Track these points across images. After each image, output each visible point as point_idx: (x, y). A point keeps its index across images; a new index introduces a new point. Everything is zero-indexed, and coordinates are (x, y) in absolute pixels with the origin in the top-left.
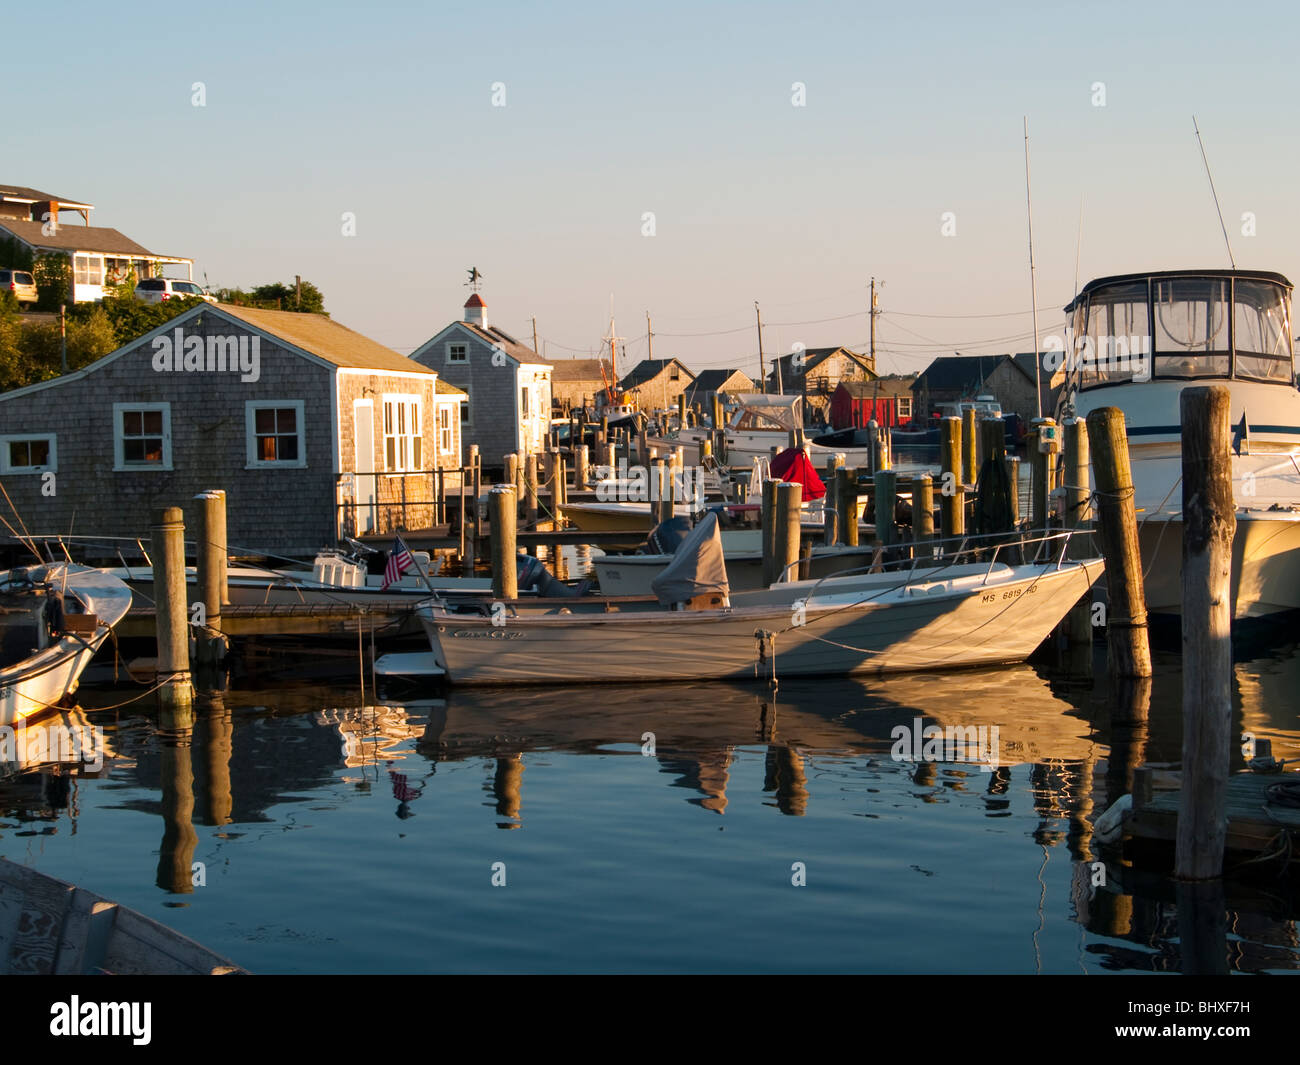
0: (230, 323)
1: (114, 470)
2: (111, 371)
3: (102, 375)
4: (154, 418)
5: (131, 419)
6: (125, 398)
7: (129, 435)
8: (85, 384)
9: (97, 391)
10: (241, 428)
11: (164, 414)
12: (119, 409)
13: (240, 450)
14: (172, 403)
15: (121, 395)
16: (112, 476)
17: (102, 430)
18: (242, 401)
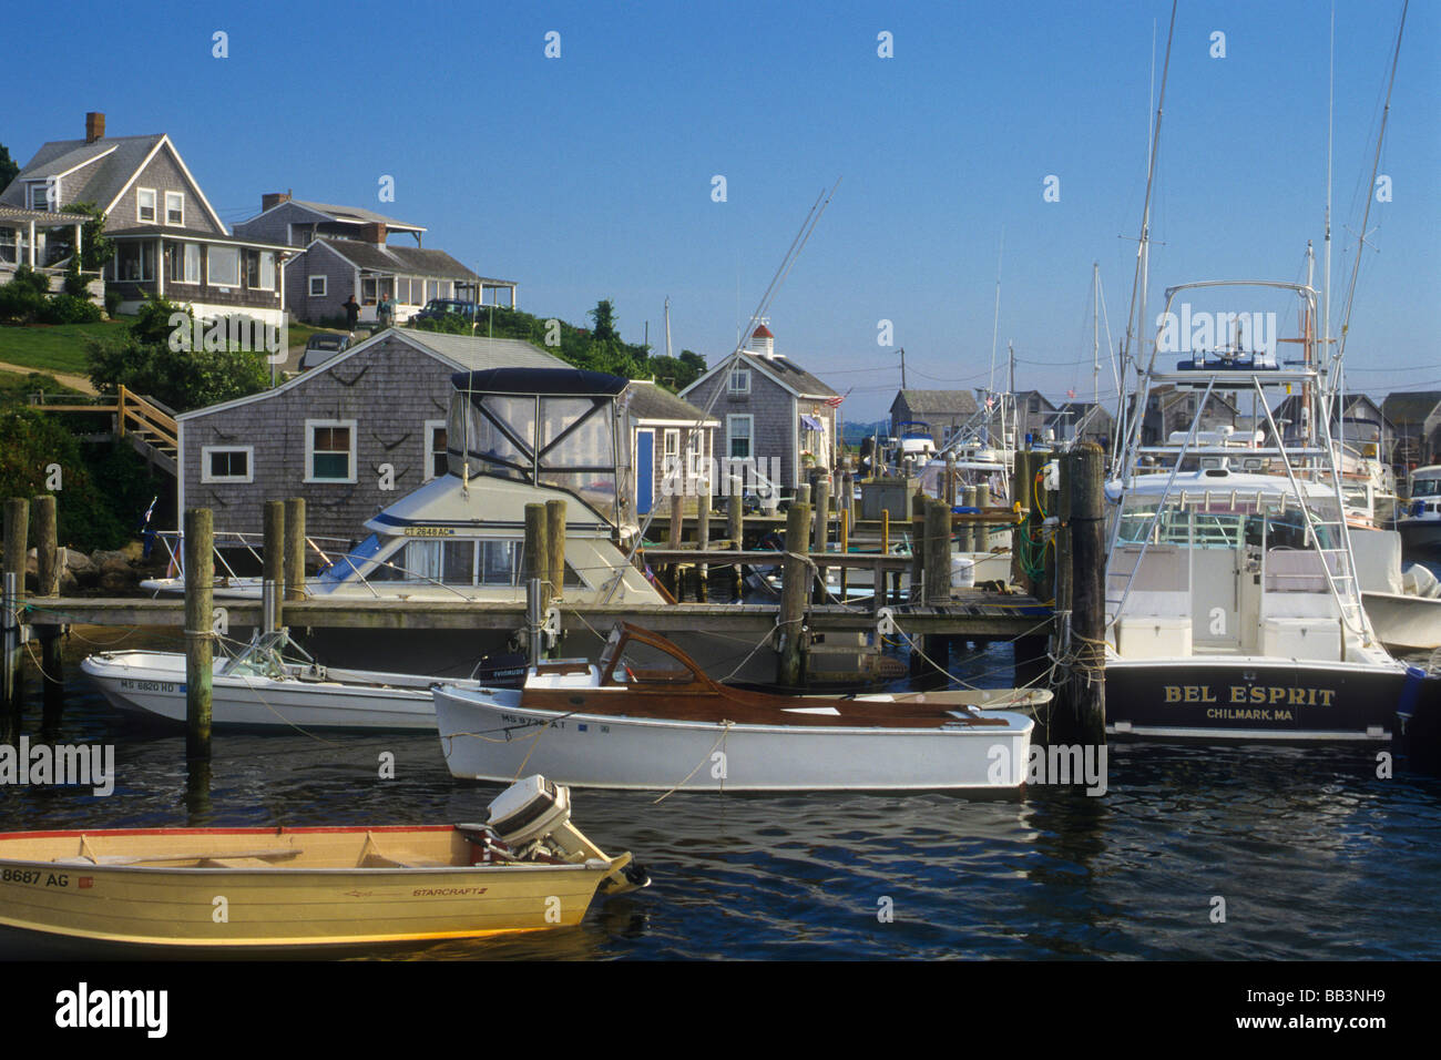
0: (413, 348)
1: (304, 481)
2: (305, 389)
3: (296, 393)
4: (343, 433)
5: (320, 433)
6: (317, 415)
7: (321, 449)
8: (281, 400)
9: (292, 408)
10: (420, 446)
11: (351, 431)
12: (311, 425)
13: (419, 467)
14: (359, 421)
15: (313, 412)
16: (301, 487)
17: (296, 444)
18: (422, 420)
